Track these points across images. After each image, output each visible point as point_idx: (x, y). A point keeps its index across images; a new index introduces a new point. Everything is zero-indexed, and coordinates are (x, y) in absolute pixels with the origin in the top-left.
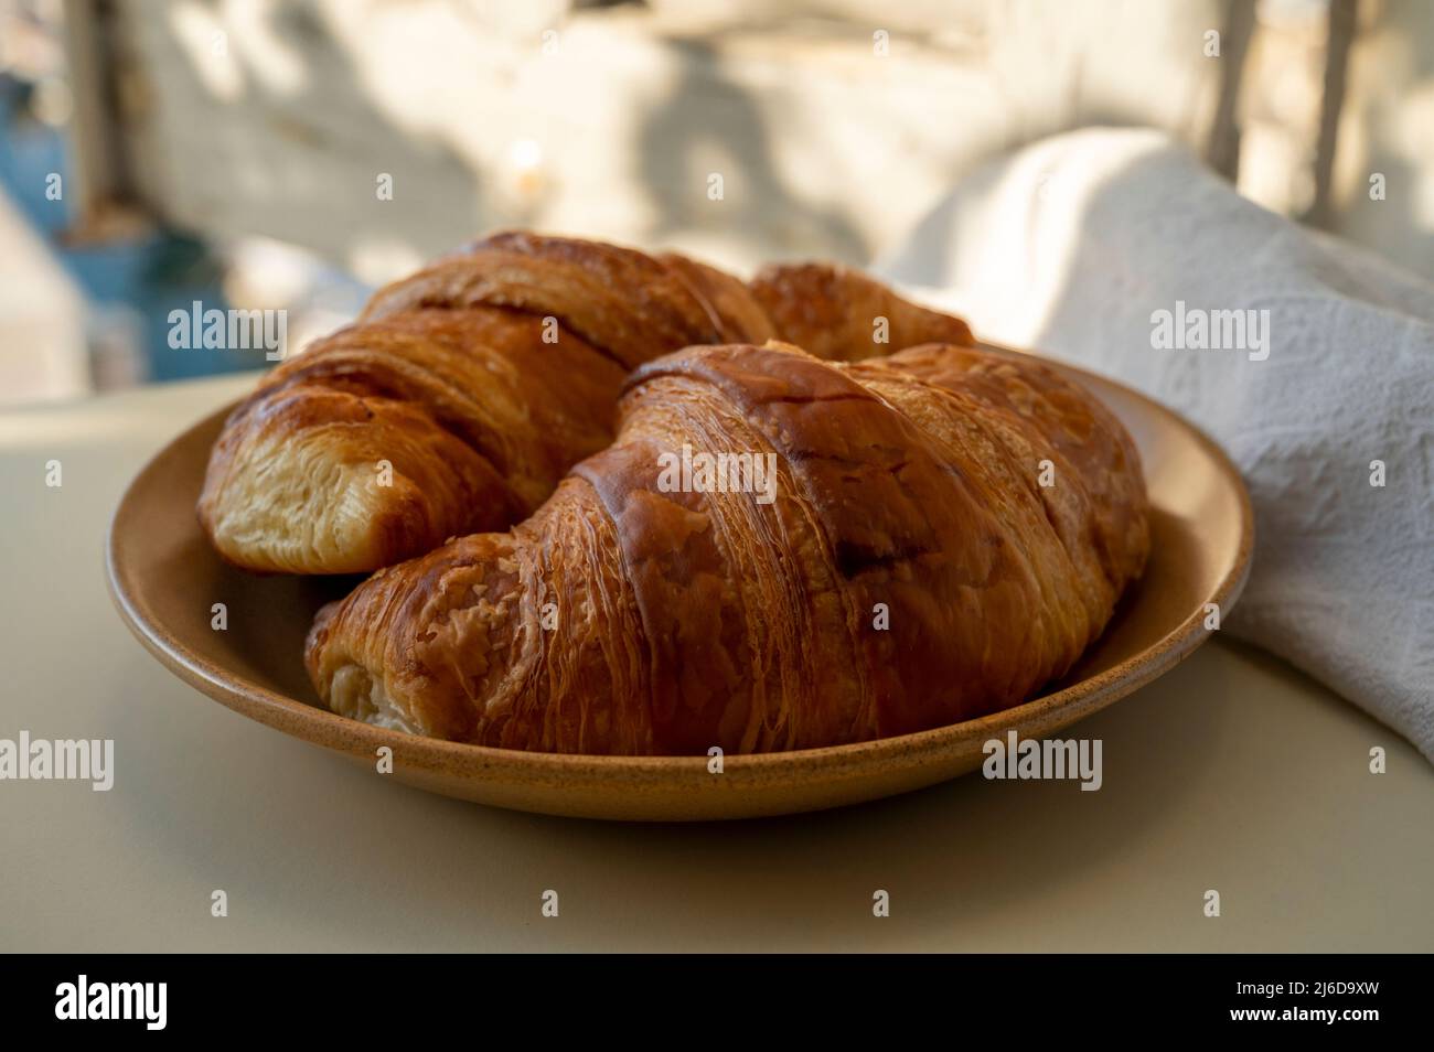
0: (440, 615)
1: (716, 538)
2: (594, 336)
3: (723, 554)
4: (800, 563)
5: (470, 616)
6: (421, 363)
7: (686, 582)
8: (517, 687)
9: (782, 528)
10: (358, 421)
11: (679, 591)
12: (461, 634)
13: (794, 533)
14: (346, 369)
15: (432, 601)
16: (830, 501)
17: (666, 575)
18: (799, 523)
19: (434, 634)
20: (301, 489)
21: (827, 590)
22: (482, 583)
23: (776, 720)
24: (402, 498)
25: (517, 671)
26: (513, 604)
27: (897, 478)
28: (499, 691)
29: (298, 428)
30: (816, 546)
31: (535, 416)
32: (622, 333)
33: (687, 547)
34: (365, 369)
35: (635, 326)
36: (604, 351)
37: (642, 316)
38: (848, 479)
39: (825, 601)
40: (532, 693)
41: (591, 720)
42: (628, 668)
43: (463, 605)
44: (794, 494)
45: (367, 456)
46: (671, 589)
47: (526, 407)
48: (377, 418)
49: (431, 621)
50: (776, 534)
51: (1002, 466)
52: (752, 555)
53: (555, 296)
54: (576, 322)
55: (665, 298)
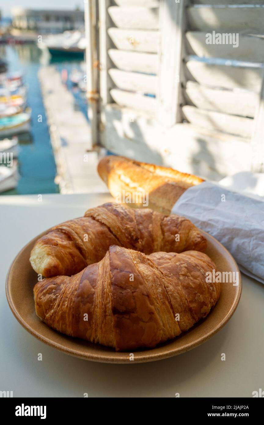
0: (44, 295)
1: (94, 296)
2: (114, 233)
3: (94, 300)
4: (106, 308)
5: (49, 297)
6: (76, 233)
7: (85, 304)
8: (51, 314)
9: (105, 299)
10: (55, 245)
11: (83, 306)
12: (46, 300)
13: (106, 301)
14: (63, 231)
15: (44, 291)
16: (115, 297)
17: (82, 302)
18: (108, 299)
19: (42, 298)
20: (40, 257)
21: (110, 316)
22: (55, 290)
23: (97, 337)
24: (52, 265)
25: (52, 311)
26: (57, 296)
27: (133, 294)
28: (49, 314)
29: (45, 244)
30: (110, 305)
31: (95, 248)
32: (119, 234)
33: (88, 297)
34: (66, 232)
35: (121, 232)
36: (115, 236)
37: (123, 231)
38: (121, 293)
39: (108, 317)
40: (53, 317)
41: (62, 326)
42: (69, 318)
43: (49, 294)
44: (110, 292)
45: (51, 254)
46: (81, 305)
47: (93, 246)
48: (59, 245)
49: (42, 295)
50: (104, 300)
51: (161, 295)
52: (98, 303)
53: (109, 223)
54: (112, 229)
55: (129, 228)
